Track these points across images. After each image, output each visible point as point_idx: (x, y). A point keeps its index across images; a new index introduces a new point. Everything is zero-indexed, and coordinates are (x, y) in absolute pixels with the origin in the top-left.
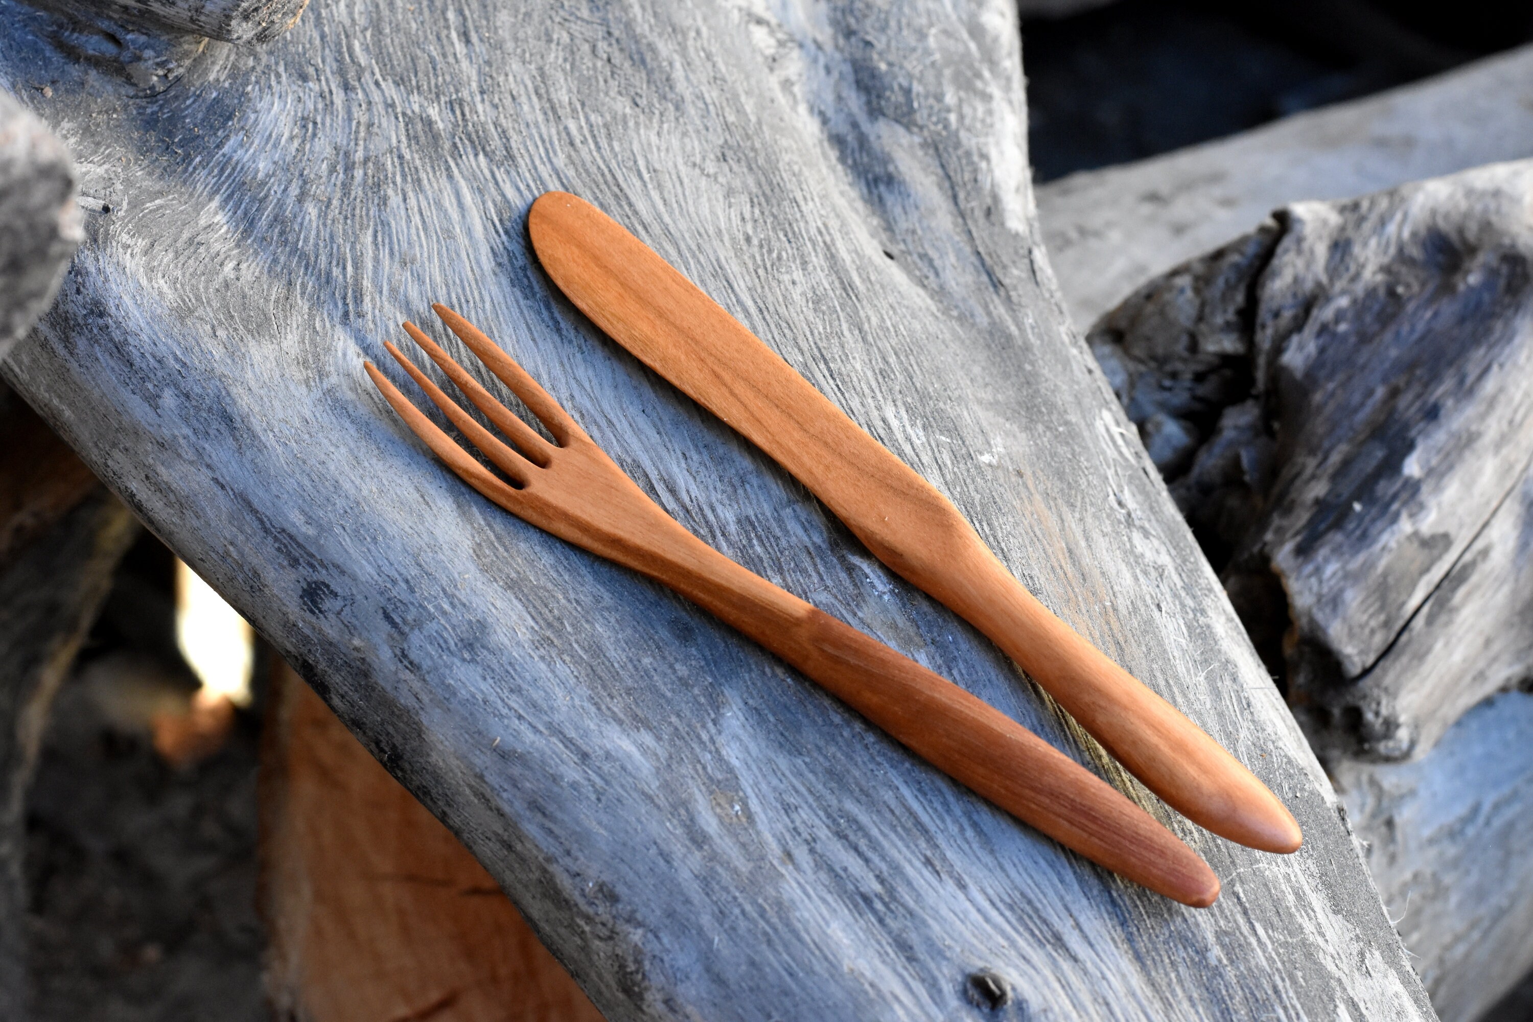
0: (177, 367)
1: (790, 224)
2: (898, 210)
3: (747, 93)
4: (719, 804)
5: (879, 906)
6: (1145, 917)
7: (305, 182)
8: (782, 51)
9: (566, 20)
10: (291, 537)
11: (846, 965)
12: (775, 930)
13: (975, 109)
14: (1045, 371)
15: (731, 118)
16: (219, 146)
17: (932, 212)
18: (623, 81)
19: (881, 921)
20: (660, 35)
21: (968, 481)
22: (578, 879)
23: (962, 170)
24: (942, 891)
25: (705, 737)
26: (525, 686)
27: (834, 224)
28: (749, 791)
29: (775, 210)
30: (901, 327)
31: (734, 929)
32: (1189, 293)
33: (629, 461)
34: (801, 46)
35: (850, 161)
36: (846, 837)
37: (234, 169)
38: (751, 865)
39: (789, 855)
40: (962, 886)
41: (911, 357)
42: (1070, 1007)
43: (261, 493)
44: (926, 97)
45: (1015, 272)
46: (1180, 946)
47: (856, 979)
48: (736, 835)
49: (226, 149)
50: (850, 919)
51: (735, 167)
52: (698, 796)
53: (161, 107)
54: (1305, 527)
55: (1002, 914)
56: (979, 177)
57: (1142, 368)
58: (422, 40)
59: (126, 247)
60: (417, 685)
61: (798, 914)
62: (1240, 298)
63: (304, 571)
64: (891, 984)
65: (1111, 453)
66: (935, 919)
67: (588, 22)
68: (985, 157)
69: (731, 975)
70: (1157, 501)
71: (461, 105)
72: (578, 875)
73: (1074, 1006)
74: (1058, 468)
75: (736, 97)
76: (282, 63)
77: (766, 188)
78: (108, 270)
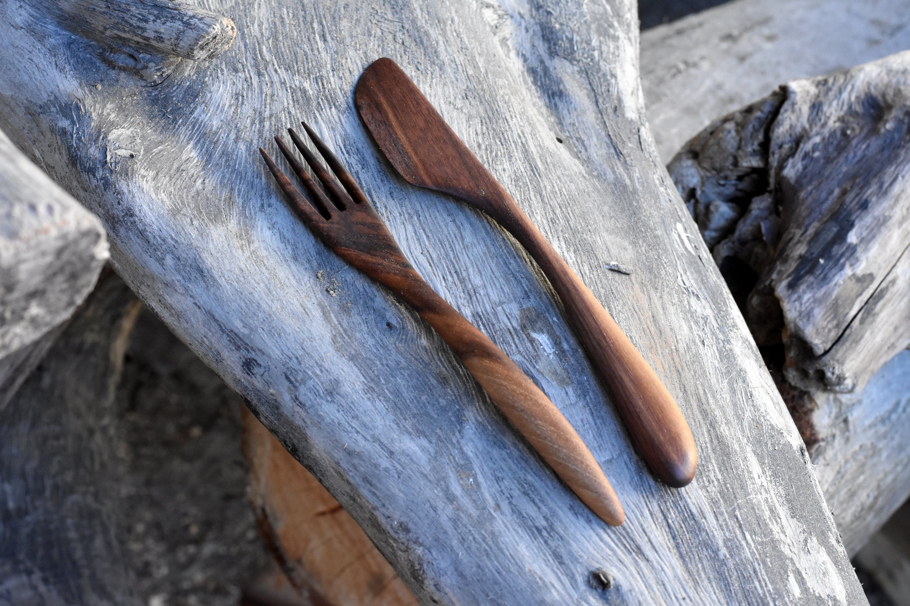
0: (173, 243)
1: (503, 134)
2: (565, 112)
3: (480, 54)
4: (461, 478)
5: (545, 533)
6: (686, 533)
7: (238, 131)
8: (501, 21)
9: (379, 21)
10: (236, 334)
11: (527, 567)
12: (491, 548)
13: (609, 47)
14: (645, 205)
15: (471, 72)
16: (192, 113)
17: (584, 112)
18: (411, 56)
19: (546, 542)
20: (431, 25)
21: (598, 282)
22: (389, 519)
23: (601, 86)
24: (578, 524)
25: (454, 441)
26: (359, 415)
27: (527, 130)
28: (478, 471)
29: (494, 126)
30: (564, 190)
31: (469, 548)
32: (733, 133)
34: (512, 17)
35: (539, 84)
36: (528, 495)
37: (200, 126)
38: (478, 512)
39: (498, 506)
41: (569, 208)
42: (644, 588)
43: (219, 310)
44: (581, 43)
45: (630, 145)
46: (704, 549)
47: (532, 576)
48: (471, 496)
49: (195, 114)
50: (530, 542)
51: (473, 102)
52: (451, 474)
53: (160, 91)
54: (793, 272)
55: (609, 536)
56: (611, 89)
57: (708, 174)
58: (300, 42)
59: (143, 177)
60: (303, 414)
61: (502, 539)
62: (761, 137)
63: (244, 352)
64: (551, 578)
65: (681, 250)
66: (574, 541)
67: (391, 21)
68: (614, 76)
69: (468, 573)
70: (706, 276)
71: (322, 79)
72: (389, 517)
73: (646, 587)
74: (649, 266)
75: (473, 57)
76: (224, 63)
77: (490, 113)
78: (134, 191)
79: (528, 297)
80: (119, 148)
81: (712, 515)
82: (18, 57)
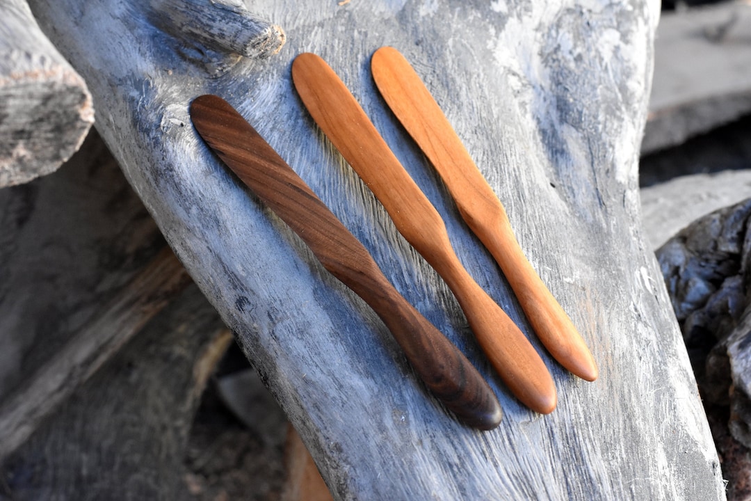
0: (200, 196)
1: (500, 165)
2: (563, 166)
3: (496, 105)
5: (455, 469)
6: (581, 492)
7: (275, 123)
8: (523, 88)
9: (414, 64)
10: (235, 276)
11: (433, 492)
12: (406, 473)
13: (613, 124)
14: (615, 246)
15: (484, 115)
16: (240, 103)
17: (580, 168)
18: (435, 93)
19: (455, 476)
20: (459, 75)
21: (554, 288)
22: (328, 440)
23: (599, 151)
24: (485, 466)
25: (396, 385)
26: (322, 353)
27: (523, 167)
28: (410, 412)
29: (494, 159)
30: (543, 217)
31: (388, 470)
32: (717, 223)
33: (394, 260)
34: (534, 87)
35: (546, 142)
36: (449, 437)
37: (245, 114)
38: (403, 443)
39: (421, 441)
40: (496, 466)
41: (544, 231)
43: (226, 255)
44: (589, 116)
45: (614, 200)
48: (400, 430)
49: (243, 105)
50: (441, 473)
51: (480, 137)
52: (387, 410)
53: (219, 84)
54: (745, 336)
55: (511, 481)
56: (607, 155)
57: (692, 256)
58: (343, 66)
59: (188, 142)
60: (276, 347)
61: (418, 468)
62: (739, 227)
63: (239, 291)
65: (638, 286)
66: (479, 478)
67: (426, 66)
68: (612, 146)
69: (382, 491)
70: (658, 311)
72: (328, 438)
74: (605, 289)
75: (489, 105)
76: (276, 70)
77: (493, 148)
78: (177, 151)
79: (488, 286)
80: (174, 117)
81: (609, 483)
82: (111, 40)
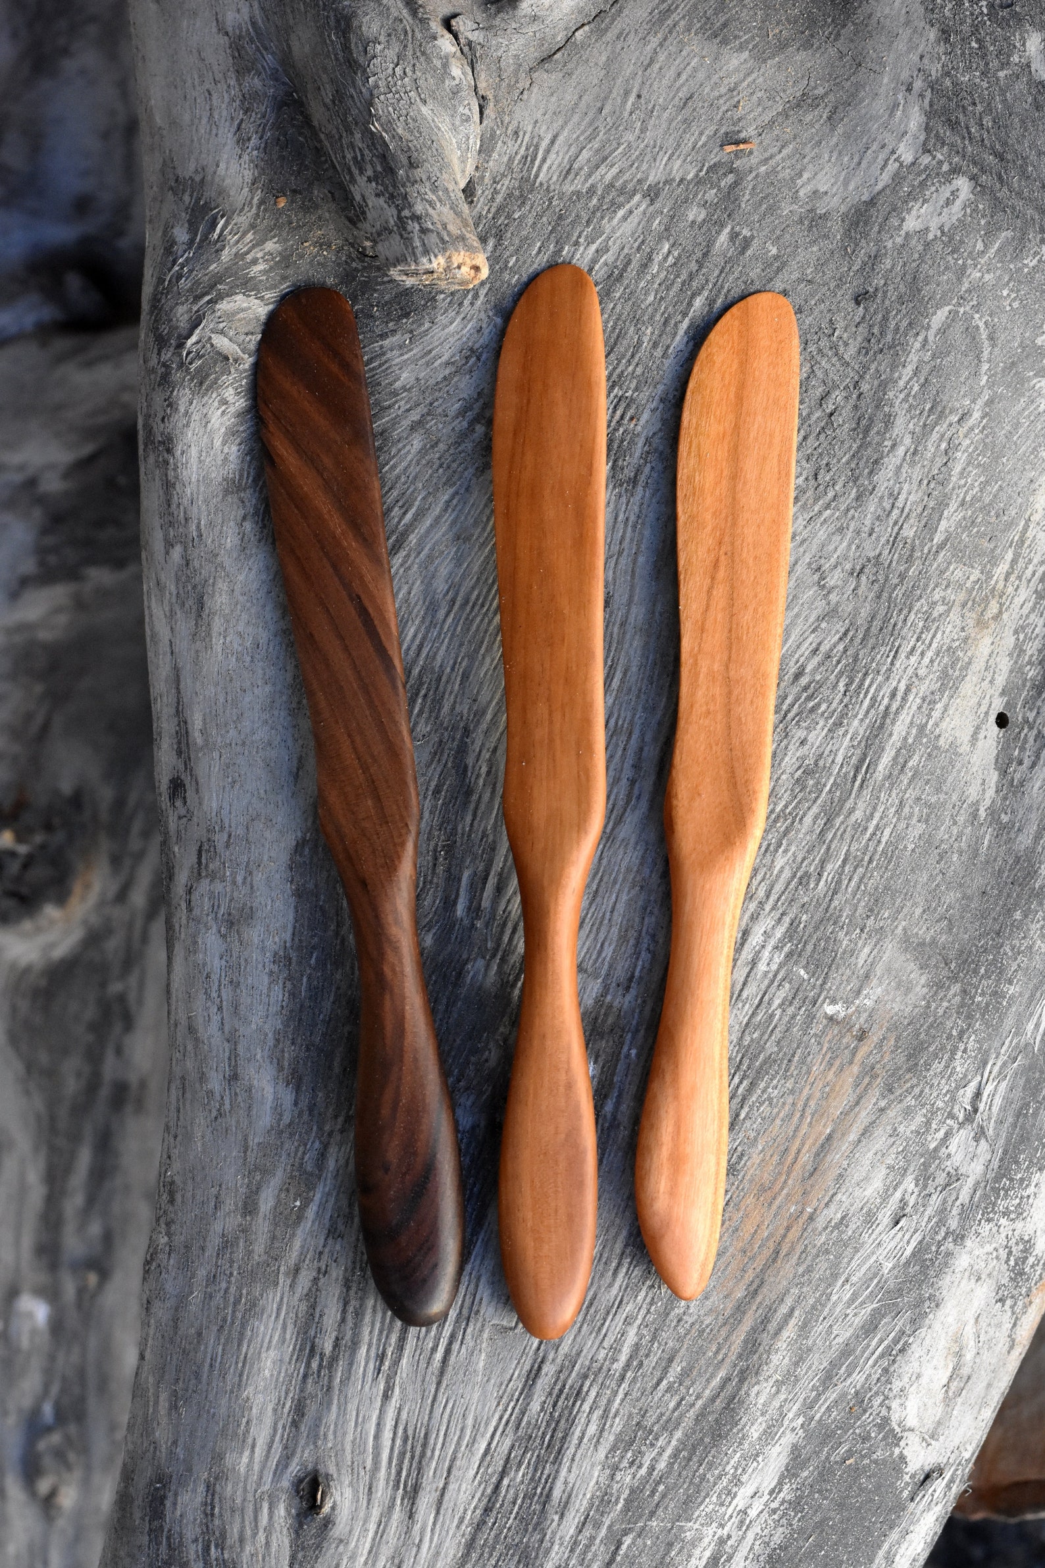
0: (195, 534)
1: (867, 674)
3: (963, 504)
4: (288, 1190)
5: (315, 1365)
6: (513, 1516)
7: (430, 413)
10: (187, 732)
11: (249, 1391)
12: (233, 1323)
16: (383, 336)
19: (305, 1376)
20: (911, 409)
24: (367, 1387)
25: (327, 1128)
26: (243, 987)
27: (924, 688)
28: (318, 1197)
29: (861, 653)
30: (888, 831)
31: (211, 1297)
33: (491, 838)
36: (348, 1288)
37: (380, 366)
39: (297, 1270)
40: (386, 1397)
42: (365, 1552)
43: (189, 680)
46: (516, 1558)
47: (243, 1409)
48: (276, 1226)
49: (387, 342)
51: (862, 589)
52: (279, 1173)
53: (364, 268)
55: (393, 1440)
58: (646, 318)
59: (224, 402)
60: (185, 919)
63: (181, 767)
64: (261, 1434)
66: (340, 1407)
67: (844, 364)
69: (183, 1327)
71: (628, 406)
73: (370, 1552)
74: (921, 1042)
75: (943, 506)
77: (878, 623)
78: (194, 417)
79: (628, 988)
80: (222, 332)
81: (580, 1517)
82: (196, 77)
